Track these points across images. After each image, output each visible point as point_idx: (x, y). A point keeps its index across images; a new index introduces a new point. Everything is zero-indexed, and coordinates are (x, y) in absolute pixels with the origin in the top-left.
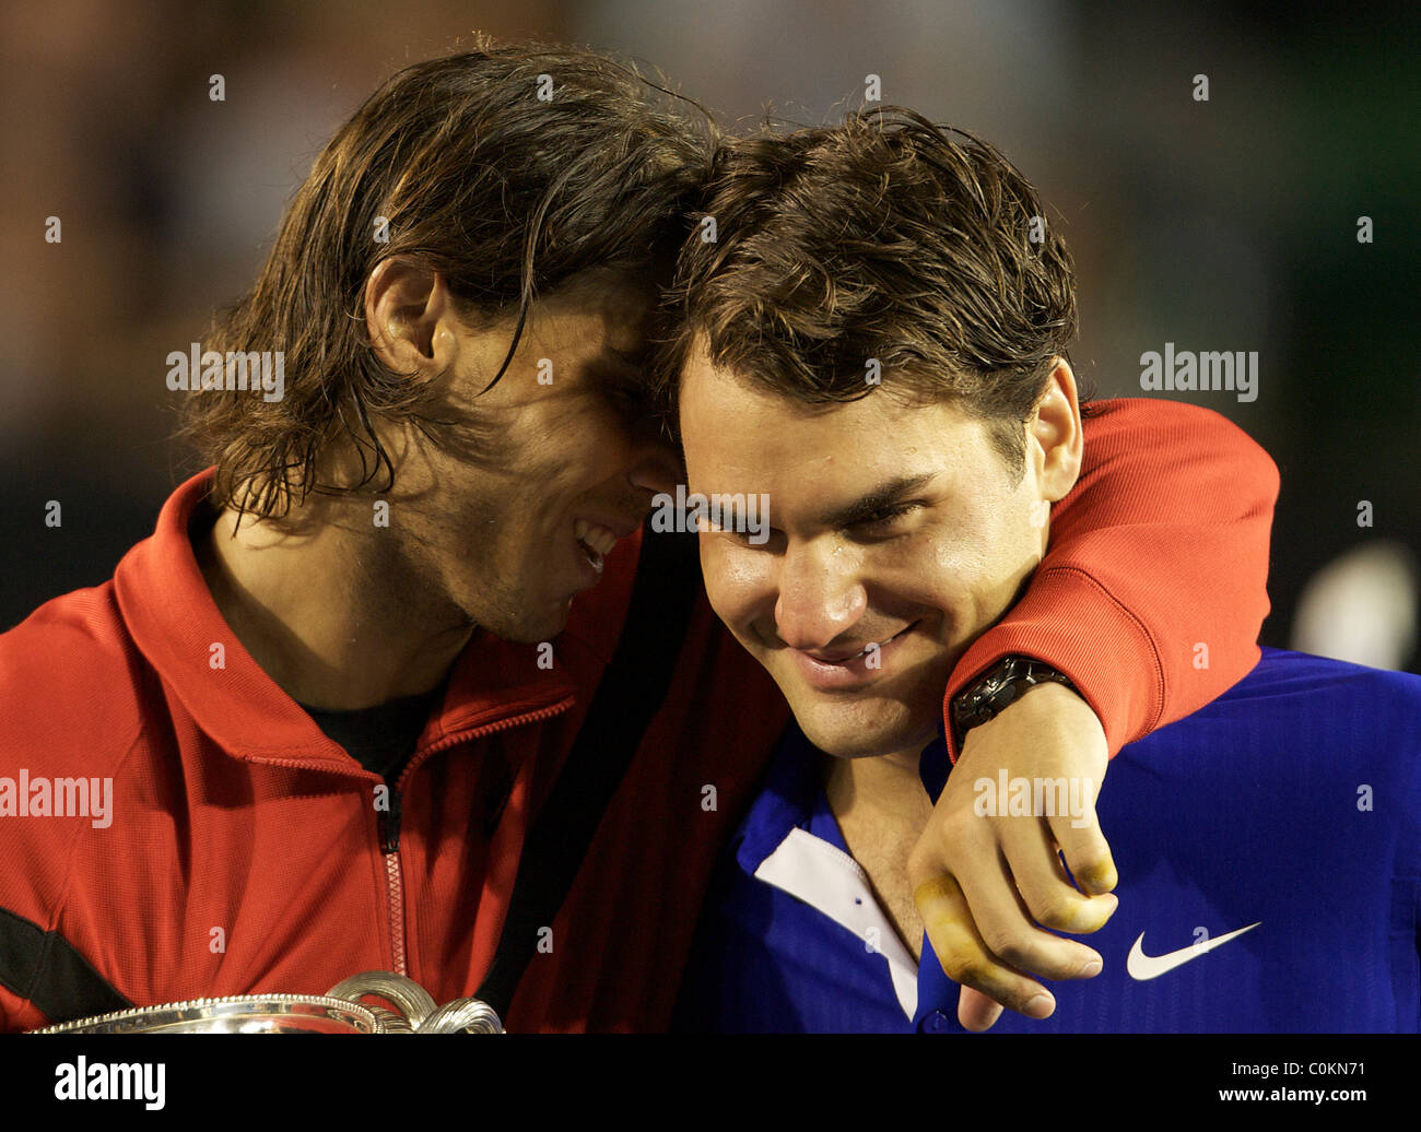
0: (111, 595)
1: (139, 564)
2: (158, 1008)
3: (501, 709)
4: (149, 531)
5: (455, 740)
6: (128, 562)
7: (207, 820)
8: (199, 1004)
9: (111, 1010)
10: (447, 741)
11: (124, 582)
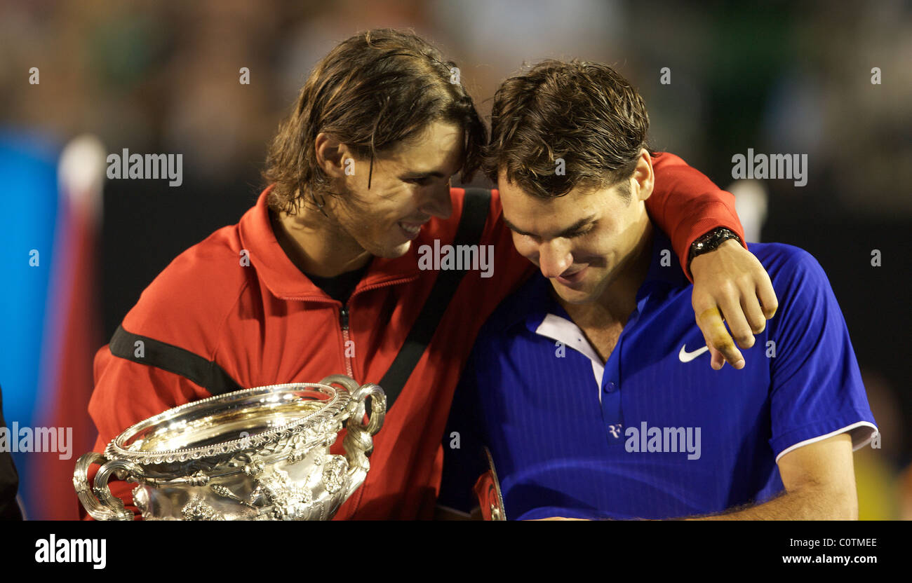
0: (237, 230)
1: (249, 218)
2: (254, 389)
3: (390, 277)
4: (254, 204)
5: (370, 288)
6: (245, 217)
7: (272, 322)
8: (269, 387)
9: (236, 390)
10: (367, 288)
11: (242, 227)
